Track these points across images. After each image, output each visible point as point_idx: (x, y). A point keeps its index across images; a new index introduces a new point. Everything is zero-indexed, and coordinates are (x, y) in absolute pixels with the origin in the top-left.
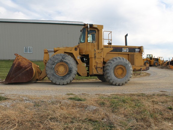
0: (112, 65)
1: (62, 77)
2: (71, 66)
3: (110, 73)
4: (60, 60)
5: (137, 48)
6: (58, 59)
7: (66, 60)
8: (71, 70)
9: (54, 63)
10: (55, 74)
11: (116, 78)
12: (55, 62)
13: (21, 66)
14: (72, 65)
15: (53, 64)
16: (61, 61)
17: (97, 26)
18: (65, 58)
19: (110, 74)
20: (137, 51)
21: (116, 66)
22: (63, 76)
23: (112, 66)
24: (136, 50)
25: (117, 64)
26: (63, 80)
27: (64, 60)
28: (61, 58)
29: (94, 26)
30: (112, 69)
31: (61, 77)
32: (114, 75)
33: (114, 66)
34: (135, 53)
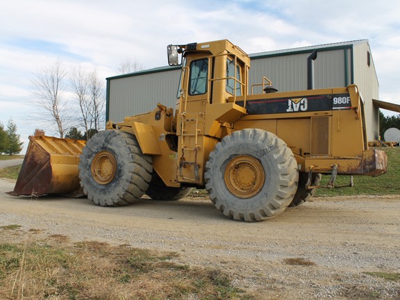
0: (218, 154)
1: (103, 187)
2: (122, 160)
3: (211, 181)
4: (102, 146)
5: (338, 96)
6: (97, 144)
7: (111, 144)
8: (120, 171)
9: (90, 153)
10: (91, 180)
11: (231, 196)
12: (92, 151)
13: (35, 162)
14: (122, 157)
15: (89, 157)
16: (104, 148)
17: (208, 46)
18: (111, 141)
19: (213, 184)
20: (338, 105)
21: (230, 159)
22: (106, 185)
23: (217, 157)
24: (336, 101)
25: (234, 153)
26: (105, 193)
27: (109, 146)
28: (103, 141)
29: (202, 47)
30: (218, 168)
31: (101, 187)
32: (224, 187)
33: (224, 158)
34: (330, 112)
